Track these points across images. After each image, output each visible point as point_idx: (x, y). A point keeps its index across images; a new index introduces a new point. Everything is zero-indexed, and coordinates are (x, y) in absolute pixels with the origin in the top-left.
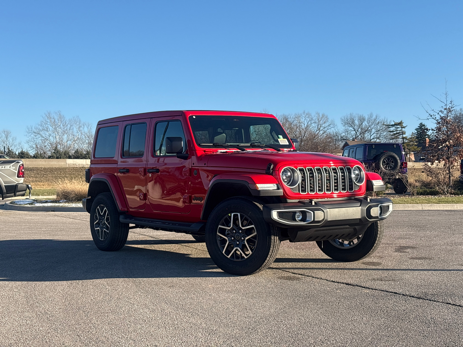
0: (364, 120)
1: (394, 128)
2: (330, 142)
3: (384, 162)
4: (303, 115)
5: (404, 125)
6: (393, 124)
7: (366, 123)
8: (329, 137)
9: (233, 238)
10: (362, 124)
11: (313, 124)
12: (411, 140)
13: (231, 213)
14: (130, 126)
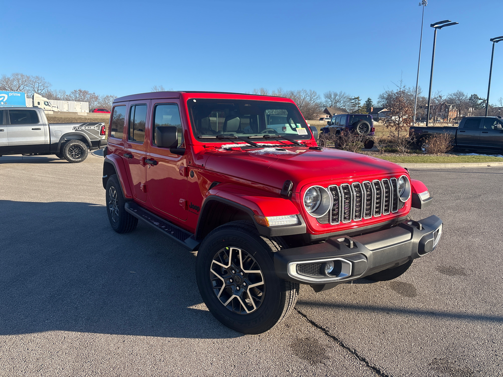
0: (337, 95)
1: (354, 101)
2: (317, 108)
3: (360, 127)
4: (302, 91)
5: (360, 99)
6: (354, 98)
7: (338, 97)
8: (316, 105)
9: (231, 280)
10: (335, 98)
11: (308, 97)
12: (363, 108)
13: (230, 246)
14: (134, 107)
